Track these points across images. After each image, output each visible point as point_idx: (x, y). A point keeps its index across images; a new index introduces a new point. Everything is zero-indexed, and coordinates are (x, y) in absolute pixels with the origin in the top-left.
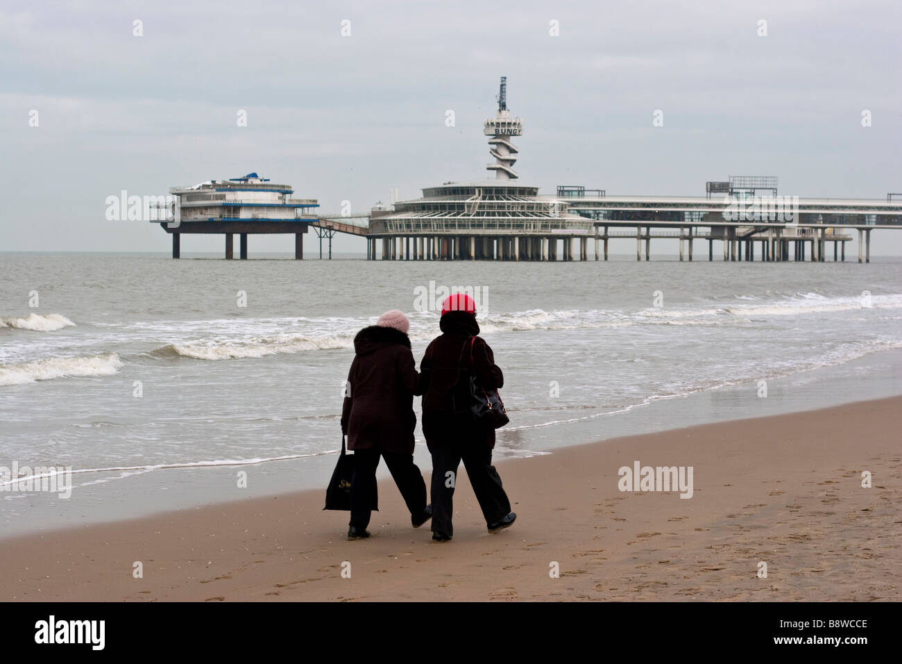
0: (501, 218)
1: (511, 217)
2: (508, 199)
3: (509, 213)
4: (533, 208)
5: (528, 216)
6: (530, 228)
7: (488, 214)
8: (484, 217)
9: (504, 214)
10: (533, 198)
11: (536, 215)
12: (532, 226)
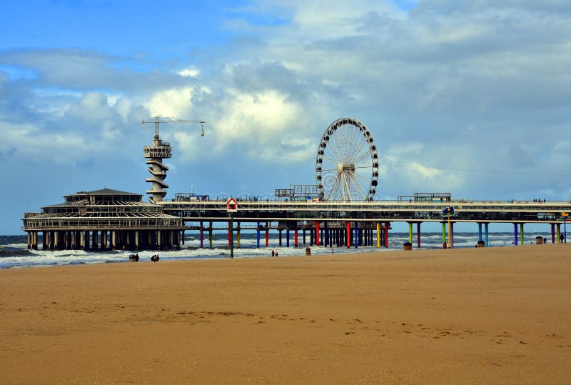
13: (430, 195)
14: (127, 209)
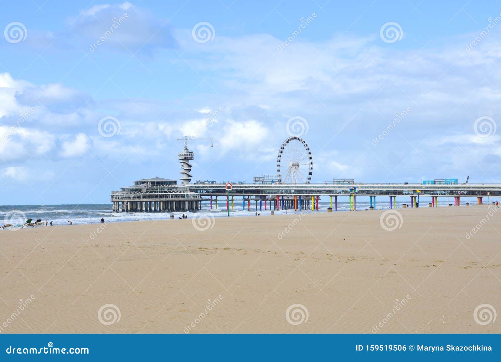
0: (161, 194)
1: (164, 194)
2: (164, 186)
3: (164, 192)
4: (170, 189)
5: (172, 193)
6: (173, 198)
7: (155, 192)
8: (153, 194)
9: (162, 192)
10: (175, 185)
11: (176, 193)
12: (170, 197)
13: (342, 180)
14: (169, 189)
